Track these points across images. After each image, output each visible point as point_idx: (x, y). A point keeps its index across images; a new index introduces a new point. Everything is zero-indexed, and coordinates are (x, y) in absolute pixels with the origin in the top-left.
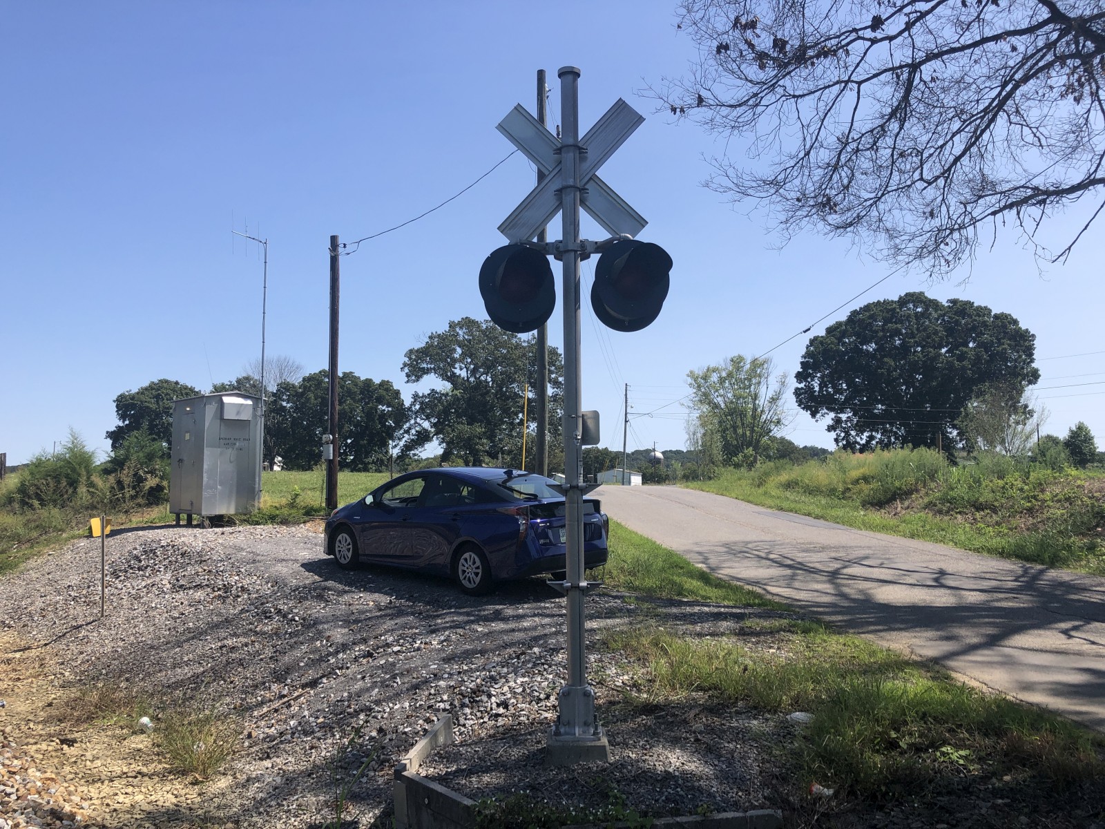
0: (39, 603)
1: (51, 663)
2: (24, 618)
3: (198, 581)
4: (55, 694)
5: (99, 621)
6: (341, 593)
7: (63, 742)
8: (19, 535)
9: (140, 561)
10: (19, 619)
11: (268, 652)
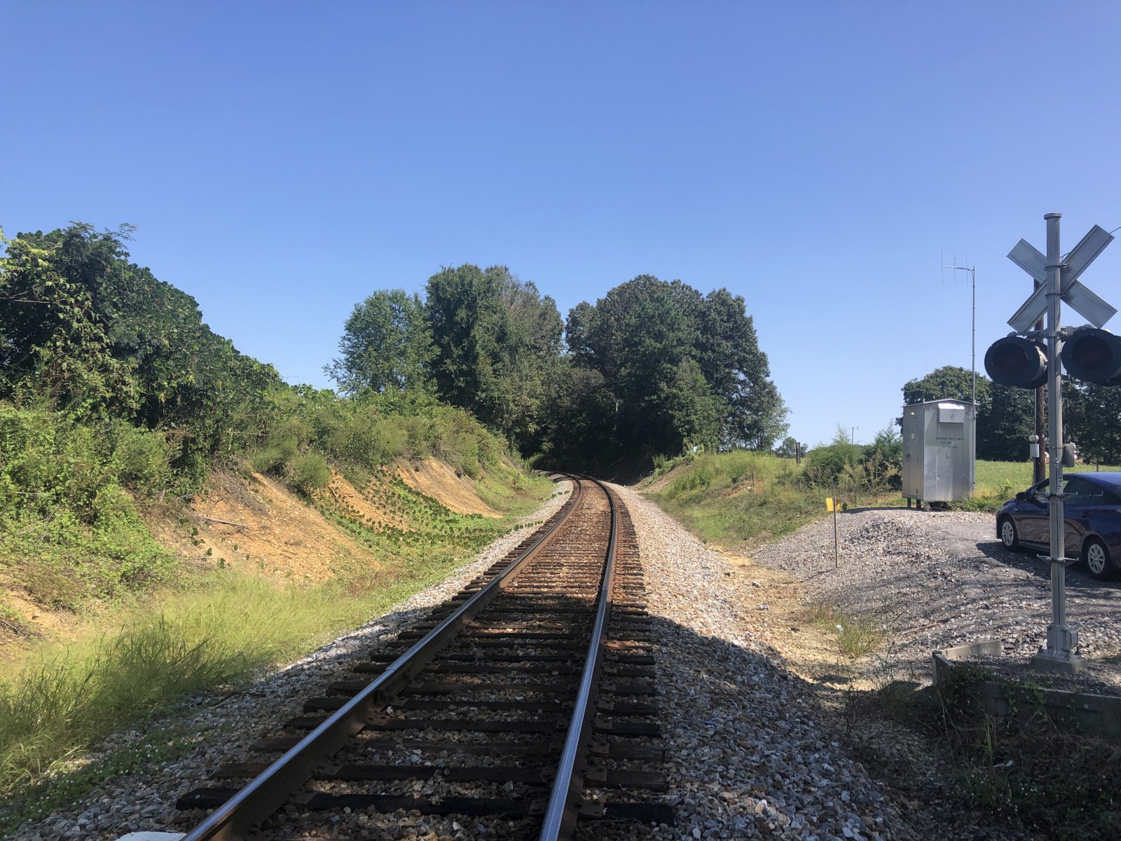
0: (803, 556)
1: (801, 592)
2: (794, 565)
3: (900, 549)
4: (798, 608)
5: (833, 571)
6: (993, 566)
7: (792, 629)
8: (800, 507)
9: (869, 532)
10: (791, 565)
11: (926, 599)
